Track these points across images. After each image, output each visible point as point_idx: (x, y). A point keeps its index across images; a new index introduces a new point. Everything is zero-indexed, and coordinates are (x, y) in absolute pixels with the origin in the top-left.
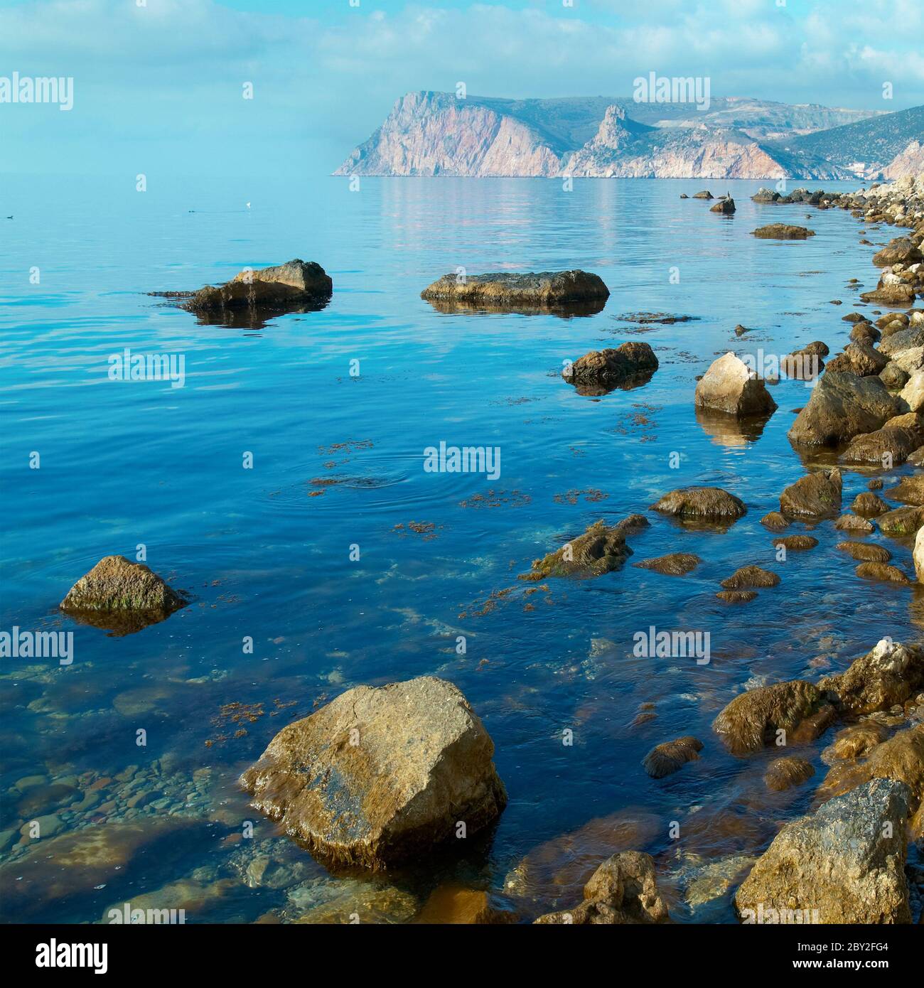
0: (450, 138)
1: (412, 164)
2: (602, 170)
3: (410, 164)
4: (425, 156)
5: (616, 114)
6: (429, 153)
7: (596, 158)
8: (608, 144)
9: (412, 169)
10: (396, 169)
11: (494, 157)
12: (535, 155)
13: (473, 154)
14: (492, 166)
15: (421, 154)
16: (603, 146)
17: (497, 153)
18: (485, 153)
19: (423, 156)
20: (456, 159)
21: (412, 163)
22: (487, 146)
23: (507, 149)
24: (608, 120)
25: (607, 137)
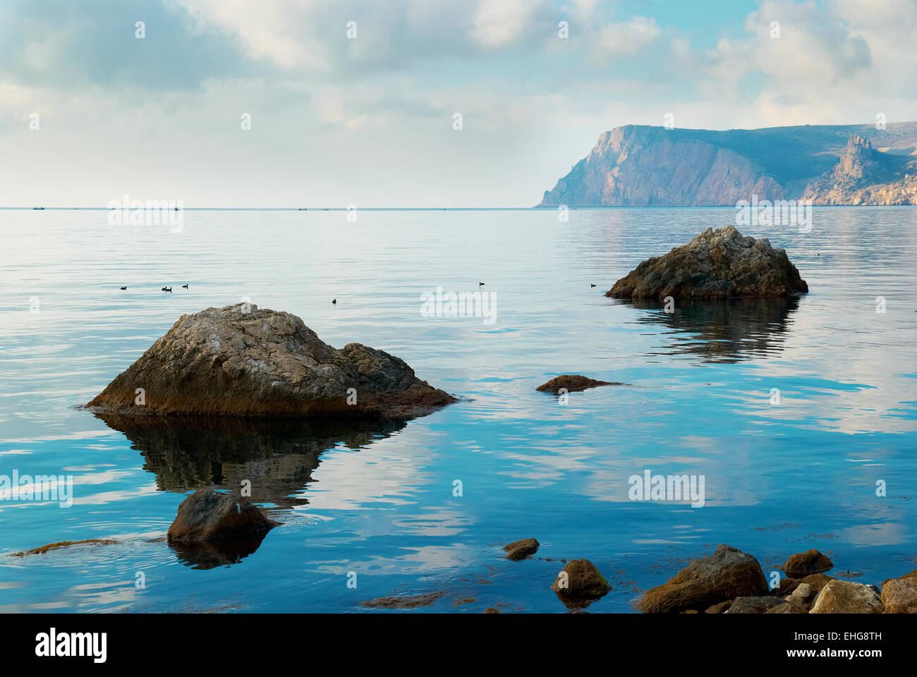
0: (663, 169)
1: (624, 196)
2: (848, 198)
3: (621, 195)
4: (638, 187)
5: (860, 144)
6: (642, 184)
7: (841, 186)
8: (853, 174)
9: (624, 200)
10: (607, 200)
11: (711, 187)
12: (758, 185)
13: (688, 184)
14: (708, 195)
15: (634, 186)
16: (847, 175)
17: (713, 184)
18: (700, 183)
19: (636, 187)
20: (670, 189)
21: (624, 193)
22: (702, 176)
23: (725, 179)
24: (851, 150)
25: (851, 166)
